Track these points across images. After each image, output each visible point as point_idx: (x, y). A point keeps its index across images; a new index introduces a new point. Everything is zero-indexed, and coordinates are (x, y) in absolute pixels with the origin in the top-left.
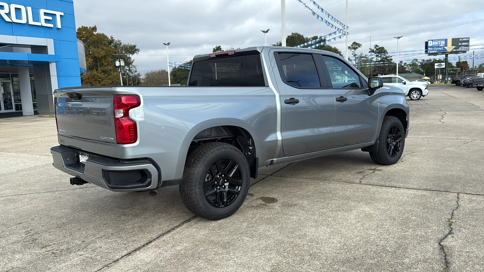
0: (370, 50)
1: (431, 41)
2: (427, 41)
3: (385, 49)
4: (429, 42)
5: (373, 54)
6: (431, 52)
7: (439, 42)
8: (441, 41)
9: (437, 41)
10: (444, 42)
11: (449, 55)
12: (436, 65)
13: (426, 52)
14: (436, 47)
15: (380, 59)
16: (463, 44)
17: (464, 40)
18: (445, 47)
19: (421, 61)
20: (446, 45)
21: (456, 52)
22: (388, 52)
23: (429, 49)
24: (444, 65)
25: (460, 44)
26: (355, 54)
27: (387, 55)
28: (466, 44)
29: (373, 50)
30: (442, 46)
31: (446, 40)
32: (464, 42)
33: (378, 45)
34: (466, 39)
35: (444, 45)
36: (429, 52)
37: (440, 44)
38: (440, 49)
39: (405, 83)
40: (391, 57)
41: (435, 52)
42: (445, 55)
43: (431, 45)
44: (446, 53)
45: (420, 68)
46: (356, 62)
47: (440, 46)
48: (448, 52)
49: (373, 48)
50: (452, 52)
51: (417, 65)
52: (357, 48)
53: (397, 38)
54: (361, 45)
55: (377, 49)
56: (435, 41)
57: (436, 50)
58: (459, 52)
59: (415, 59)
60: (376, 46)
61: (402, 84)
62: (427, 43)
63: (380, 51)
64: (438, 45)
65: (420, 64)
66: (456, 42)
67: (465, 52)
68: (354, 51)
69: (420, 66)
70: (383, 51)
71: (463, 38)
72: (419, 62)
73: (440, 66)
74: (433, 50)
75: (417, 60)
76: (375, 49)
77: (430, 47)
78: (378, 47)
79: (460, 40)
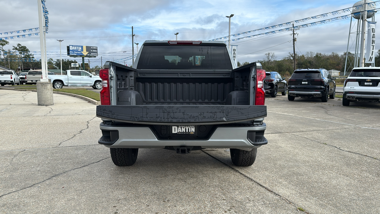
0: (13, 48)
1: (72, 47)
2: (69, 46)
3: (27, 48)
4: (70, 46)
5: (17, 51)
6: (72, 54)
7: (77, 47)
8: (79, 47)
9: (76, 47)
10: (80, 48)
11: (84, 58)
12: (72, 65)
13: (68, 54)
14: (76, 51)
15: (23, 56)
16: (94, 51)
17: (94, 48)
18: (82, 52)
19: (56, 61)
20: (82, 50)
21: (89, 56)
22: (29, 51)
23: (71, 52)
24: (78, 65)
25: (91, 51)
26: (3, 49)
27: (30, 54)
28: (95, 51)
29: (16, 47)
30: (79, 50)
31: (82, 47)
32: (94, 50)
33: (20, 44)
34: (95, 48)
35: (81, 50)
36: (71, 54)
37: (78, 49)
38: (79, 53)
39: (91, 77)
40: (33, 55)
41: (75, 55)
42: (82, 58)
43: (72, 49)
44: (83, 56)
45: (56, 66)
46: (4, 57)
47: (78, 50)
48: (84, 56)
49: (16, 46)
50: (86, 56)
51: (53, 63)
52: (4, 44)
53: (59, 41)
54: (8, 42)
55: (20, 48)
56: (74, 47)
57: (75, 53)
58: (91, 56)
59: (50, 59)
60: (19, 44)
61: (89, 77)
62: (68, 47)
63: (23, 49)
64: (77, 50)
65: (54, 63)
66: (89, 49)
67: (95, 57)
68: (2, 47)
69: (55, 64)
70: (25, 50)
71: (93, 47)
72: (54, 61)
73: (75, 65)
74: (74, 53)
75: (52, 59)
76: (18, 48)
77: (72, 51)
78: (21, 46)
79: (92, 48)
